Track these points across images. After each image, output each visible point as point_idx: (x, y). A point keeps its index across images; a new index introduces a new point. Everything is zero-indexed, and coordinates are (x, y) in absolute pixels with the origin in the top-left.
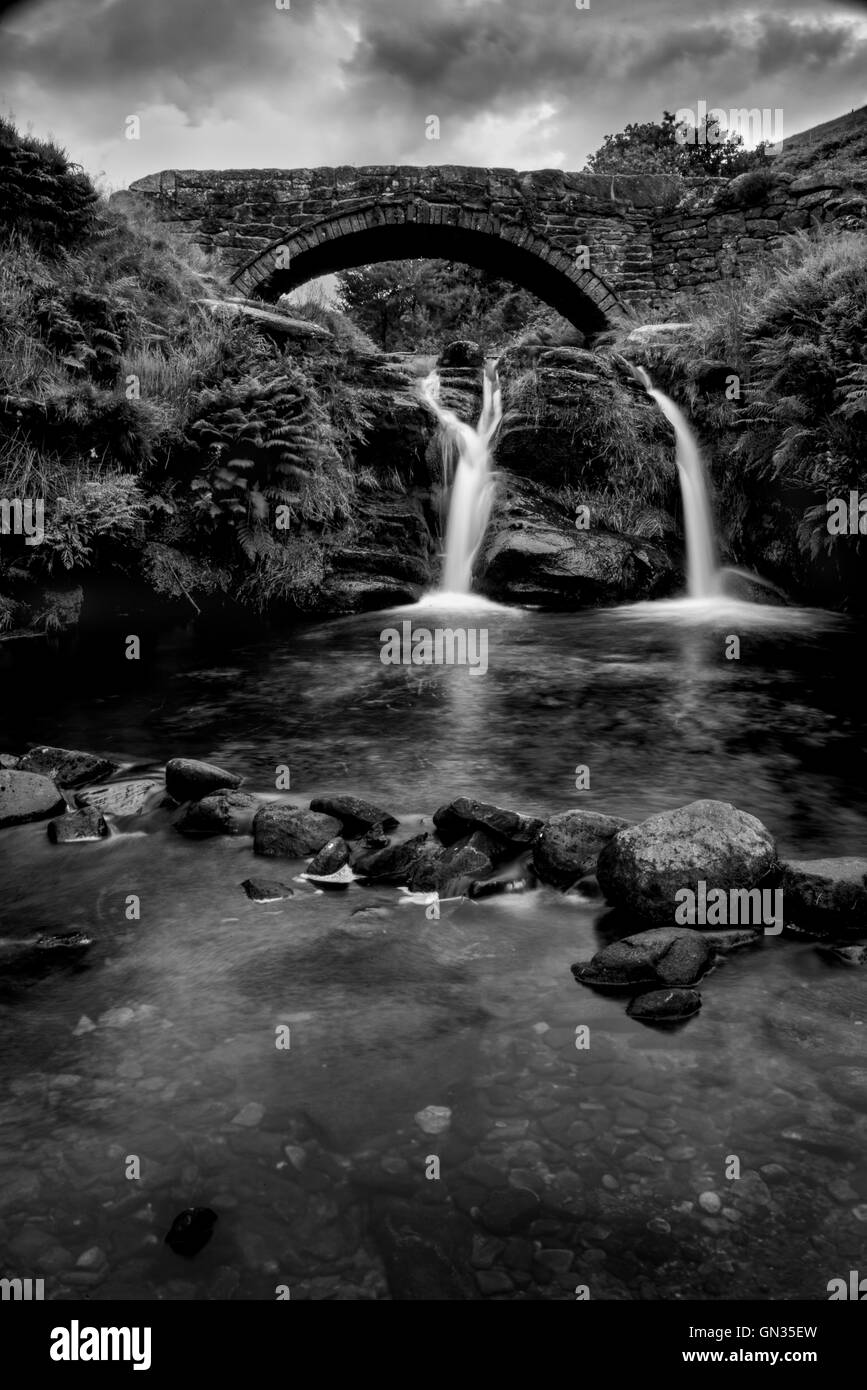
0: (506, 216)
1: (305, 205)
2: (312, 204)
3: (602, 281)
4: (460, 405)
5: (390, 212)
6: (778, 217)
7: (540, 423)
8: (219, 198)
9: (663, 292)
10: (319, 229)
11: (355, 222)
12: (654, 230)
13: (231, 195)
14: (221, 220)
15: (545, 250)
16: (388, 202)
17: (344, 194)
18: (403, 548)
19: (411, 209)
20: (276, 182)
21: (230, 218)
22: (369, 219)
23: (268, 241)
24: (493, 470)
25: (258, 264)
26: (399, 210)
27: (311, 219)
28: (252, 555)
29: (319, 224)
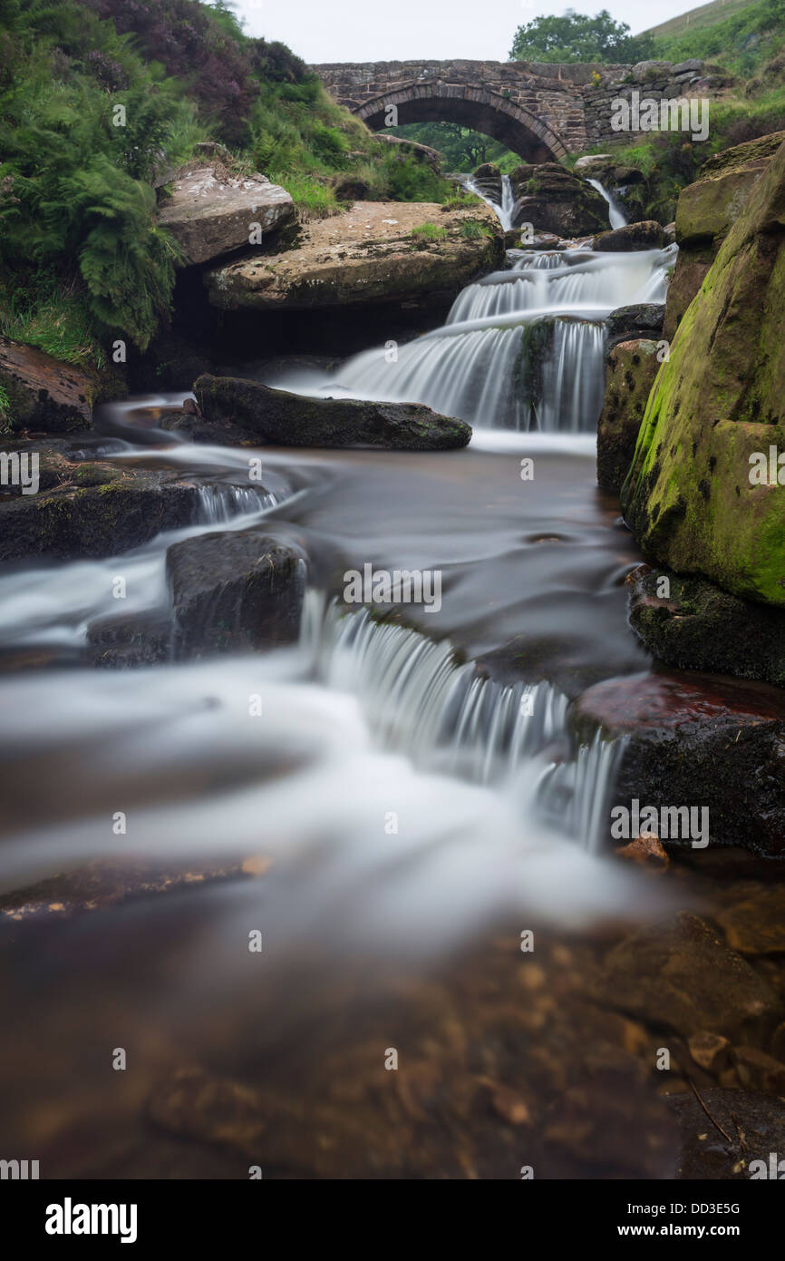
1: (371, 86)
2: (375, 86)
3: (553, 133)
5: (423, 90)
6: (662, 90)
9: (591, 139)
10: (379, 101)
11: (401, 96)
12: (586, 99)
15: (518, 113)
16: (421, 83)
17: (394, 79)
19: (435, 88)
20: (352, 71)
22: (410, 94)
26: (429, 88)
27: (374, 95)
29: (380, 98)
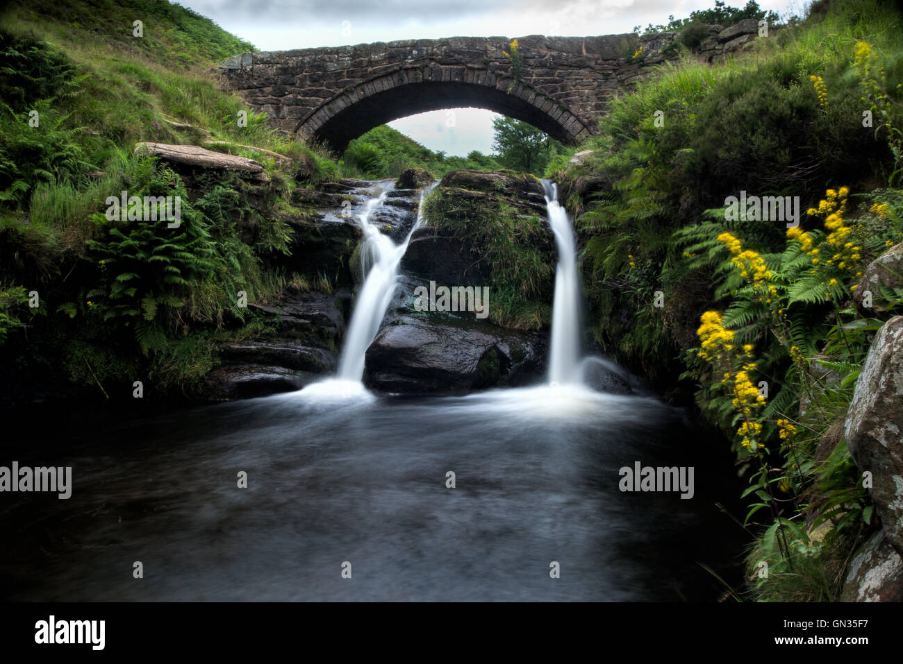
0: (500, 72)
1: (348, 72)
2: (353, 71)
3: (577, 118)
4: (390, 219)
5: (411, 74)
7: (439, 233)
8: (284, 71)
10: (358, 89)
11: (385, 83)
12: (618, 77)
13: (293, 68)
14: (286, 86)
15: (531, 97)
16: (410, 66)
17: (377, 62)
18: (306, 341)
19: (426, 71)
20: (326, 57)
21: (293, 84)
22: (396, 80)
23: (322, 100)
24: (399, 274)
25: (314, 117)
26: (418, 72)
27: (353, 82)
28: (145, 351)
29: (359, 85)
